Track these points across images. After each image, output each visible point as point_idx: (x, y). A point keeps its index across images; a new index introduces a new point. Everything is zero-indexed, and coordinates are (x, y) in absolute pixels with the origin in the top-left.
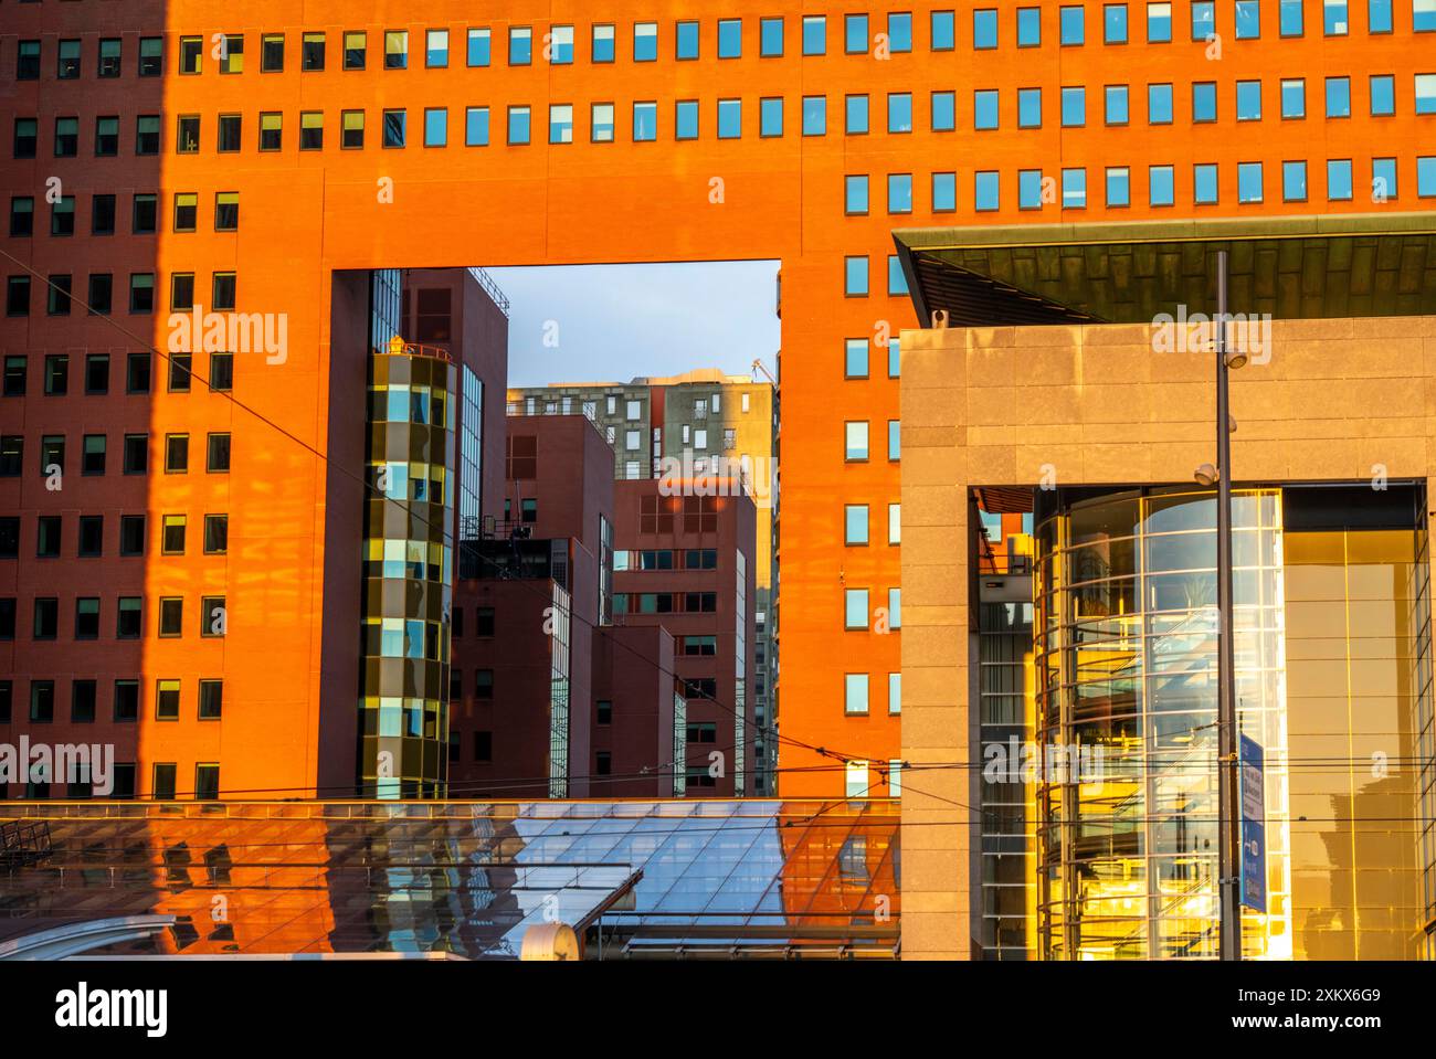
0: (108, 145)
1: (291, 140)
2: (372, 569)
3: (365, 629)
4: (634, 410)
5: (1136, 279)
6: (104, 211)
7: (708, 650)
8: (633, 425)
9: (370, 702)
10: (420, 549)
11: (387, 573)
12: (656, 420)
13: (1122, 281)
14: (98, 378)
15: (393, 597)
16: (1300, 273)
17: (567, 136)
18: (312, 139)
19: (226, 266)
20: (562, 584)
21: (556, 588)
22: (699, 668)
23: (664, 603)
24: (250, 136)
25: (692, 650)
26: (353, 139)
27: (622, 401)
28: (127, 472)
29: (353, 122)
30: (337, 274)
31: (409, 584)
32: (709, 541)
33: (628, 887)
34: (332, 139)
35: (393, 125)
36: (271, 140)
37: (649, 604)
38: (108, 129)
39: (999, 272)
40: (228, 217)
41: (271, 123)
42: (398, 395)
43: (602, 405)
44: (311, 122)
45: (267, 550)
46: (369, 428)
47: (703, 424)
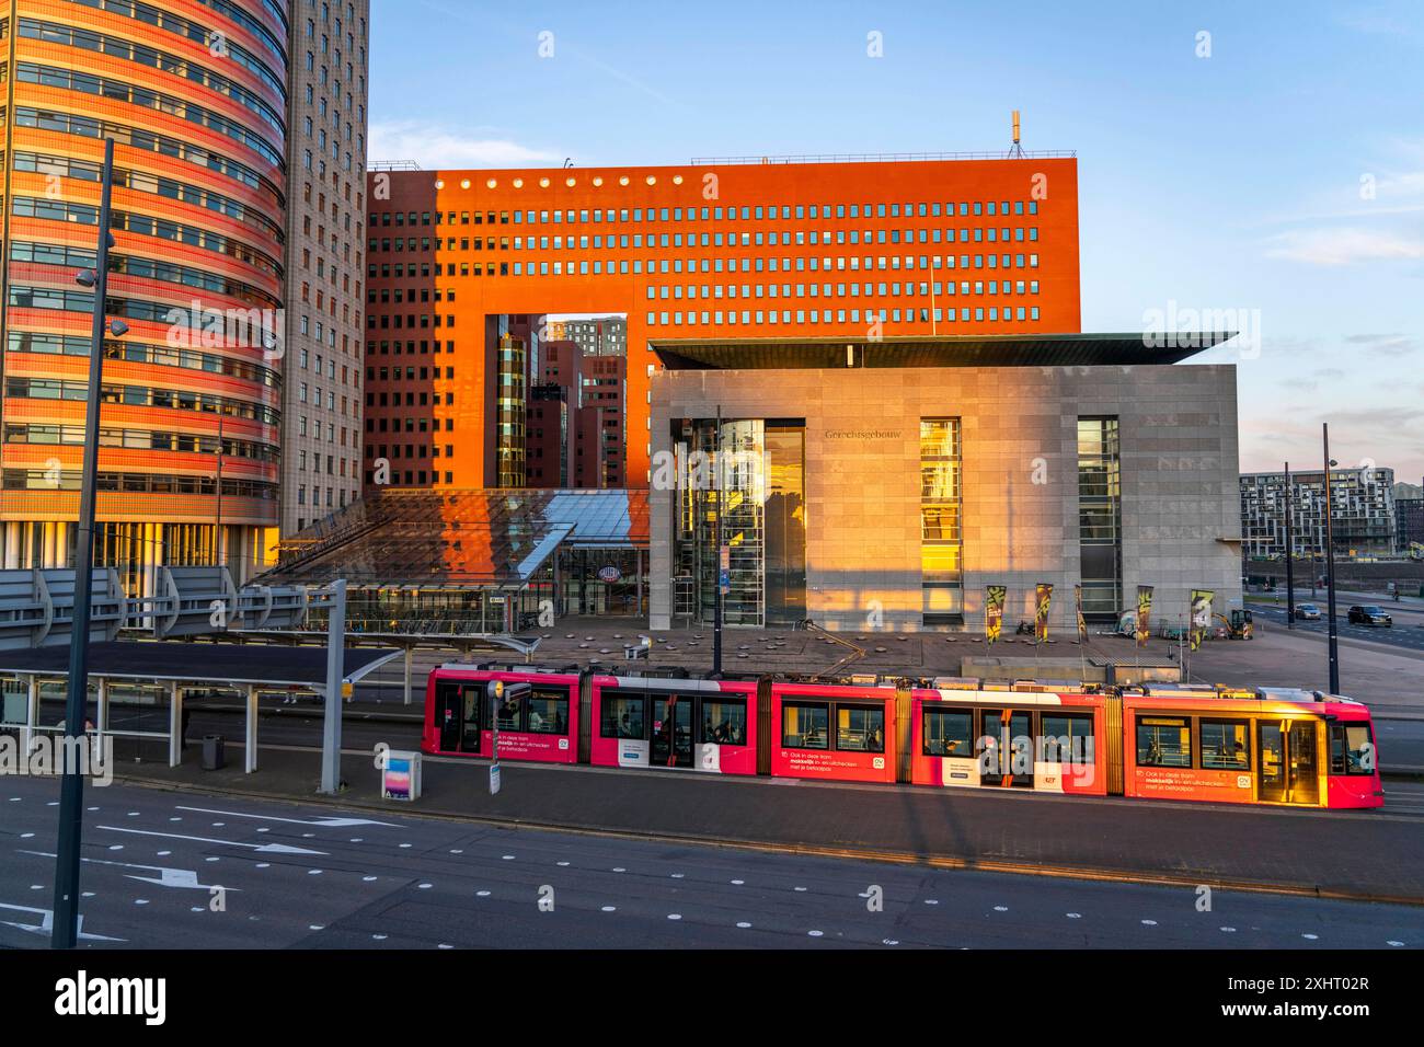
0: (412, 273)
1: (471, 272)
2: (500, 407)
3: (498, 426)
4: (592, 329)
5: (722, 354)
6: (412, 295)
7: (615, 411)
8: (592, 334)
9: (501, 449)
10: (516, 402)
11: (505, 408)
12: (599, 332)
13: (718, 354)
14: (411, 348)
15: (507, 416)
16: (771, 353)
17: (559, 272)
18: (478, 272)
19: (451, 313)
20: (564, 400)
21: (562, 403)
22: (612, 417)
23: (601, 396)
24: (458, 271)
25: (610, 411)
26: (491, 272)
27: (588, 326)
28: (421, 378)
29: (491, 267)
30: (487, 315)
31: (512, 412)
32: (615, 376)
33: (572, 530)
34: (484, 272)
35: (504, 269)
36: (465, 272)
37: (596, 396)
38: (412, 267)
39: (681, 351)
40: (451, 297)
41: (465, 267)
42: (508, 353)
43: (582, 327)
44: (477, 266)
45: (470, 406)
46: (499, 363)
47: (614, 334)
